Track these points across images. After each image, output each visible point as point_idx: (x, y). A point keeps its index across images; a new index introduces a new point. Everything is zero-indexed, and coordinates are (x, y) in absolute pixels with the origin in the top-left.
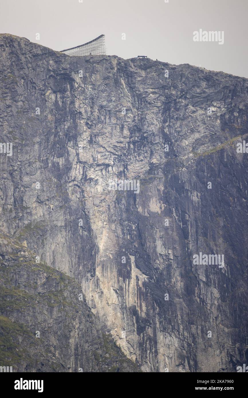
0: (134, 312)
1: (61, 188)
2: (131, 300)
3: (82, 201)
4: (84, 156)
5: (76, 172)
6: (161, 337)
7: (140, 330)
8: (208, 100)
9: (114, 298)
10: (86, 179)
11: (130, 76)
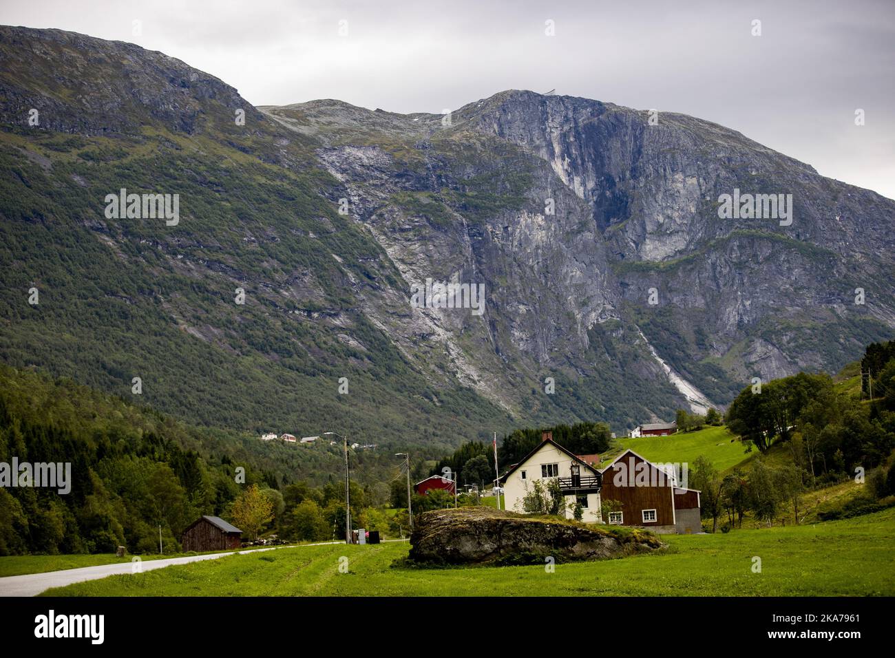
0: (567, 170)
1: (544, 135)
2: (566, 167)
3: (550, 139)
4: (550, 125)
5: (548, 130)
6: (575, 178)
7: (569, 176)
8: (585, 108)
9: (561, 167)
10: (551, 132)
11: (563, 101)
